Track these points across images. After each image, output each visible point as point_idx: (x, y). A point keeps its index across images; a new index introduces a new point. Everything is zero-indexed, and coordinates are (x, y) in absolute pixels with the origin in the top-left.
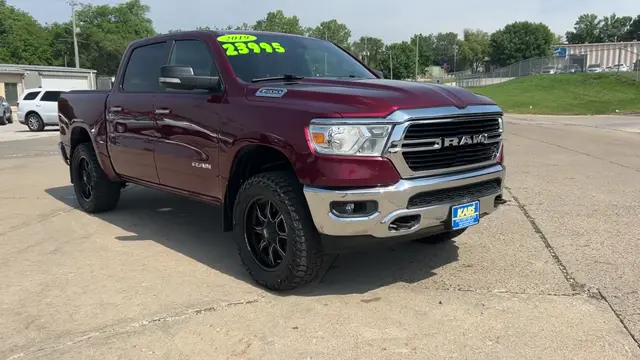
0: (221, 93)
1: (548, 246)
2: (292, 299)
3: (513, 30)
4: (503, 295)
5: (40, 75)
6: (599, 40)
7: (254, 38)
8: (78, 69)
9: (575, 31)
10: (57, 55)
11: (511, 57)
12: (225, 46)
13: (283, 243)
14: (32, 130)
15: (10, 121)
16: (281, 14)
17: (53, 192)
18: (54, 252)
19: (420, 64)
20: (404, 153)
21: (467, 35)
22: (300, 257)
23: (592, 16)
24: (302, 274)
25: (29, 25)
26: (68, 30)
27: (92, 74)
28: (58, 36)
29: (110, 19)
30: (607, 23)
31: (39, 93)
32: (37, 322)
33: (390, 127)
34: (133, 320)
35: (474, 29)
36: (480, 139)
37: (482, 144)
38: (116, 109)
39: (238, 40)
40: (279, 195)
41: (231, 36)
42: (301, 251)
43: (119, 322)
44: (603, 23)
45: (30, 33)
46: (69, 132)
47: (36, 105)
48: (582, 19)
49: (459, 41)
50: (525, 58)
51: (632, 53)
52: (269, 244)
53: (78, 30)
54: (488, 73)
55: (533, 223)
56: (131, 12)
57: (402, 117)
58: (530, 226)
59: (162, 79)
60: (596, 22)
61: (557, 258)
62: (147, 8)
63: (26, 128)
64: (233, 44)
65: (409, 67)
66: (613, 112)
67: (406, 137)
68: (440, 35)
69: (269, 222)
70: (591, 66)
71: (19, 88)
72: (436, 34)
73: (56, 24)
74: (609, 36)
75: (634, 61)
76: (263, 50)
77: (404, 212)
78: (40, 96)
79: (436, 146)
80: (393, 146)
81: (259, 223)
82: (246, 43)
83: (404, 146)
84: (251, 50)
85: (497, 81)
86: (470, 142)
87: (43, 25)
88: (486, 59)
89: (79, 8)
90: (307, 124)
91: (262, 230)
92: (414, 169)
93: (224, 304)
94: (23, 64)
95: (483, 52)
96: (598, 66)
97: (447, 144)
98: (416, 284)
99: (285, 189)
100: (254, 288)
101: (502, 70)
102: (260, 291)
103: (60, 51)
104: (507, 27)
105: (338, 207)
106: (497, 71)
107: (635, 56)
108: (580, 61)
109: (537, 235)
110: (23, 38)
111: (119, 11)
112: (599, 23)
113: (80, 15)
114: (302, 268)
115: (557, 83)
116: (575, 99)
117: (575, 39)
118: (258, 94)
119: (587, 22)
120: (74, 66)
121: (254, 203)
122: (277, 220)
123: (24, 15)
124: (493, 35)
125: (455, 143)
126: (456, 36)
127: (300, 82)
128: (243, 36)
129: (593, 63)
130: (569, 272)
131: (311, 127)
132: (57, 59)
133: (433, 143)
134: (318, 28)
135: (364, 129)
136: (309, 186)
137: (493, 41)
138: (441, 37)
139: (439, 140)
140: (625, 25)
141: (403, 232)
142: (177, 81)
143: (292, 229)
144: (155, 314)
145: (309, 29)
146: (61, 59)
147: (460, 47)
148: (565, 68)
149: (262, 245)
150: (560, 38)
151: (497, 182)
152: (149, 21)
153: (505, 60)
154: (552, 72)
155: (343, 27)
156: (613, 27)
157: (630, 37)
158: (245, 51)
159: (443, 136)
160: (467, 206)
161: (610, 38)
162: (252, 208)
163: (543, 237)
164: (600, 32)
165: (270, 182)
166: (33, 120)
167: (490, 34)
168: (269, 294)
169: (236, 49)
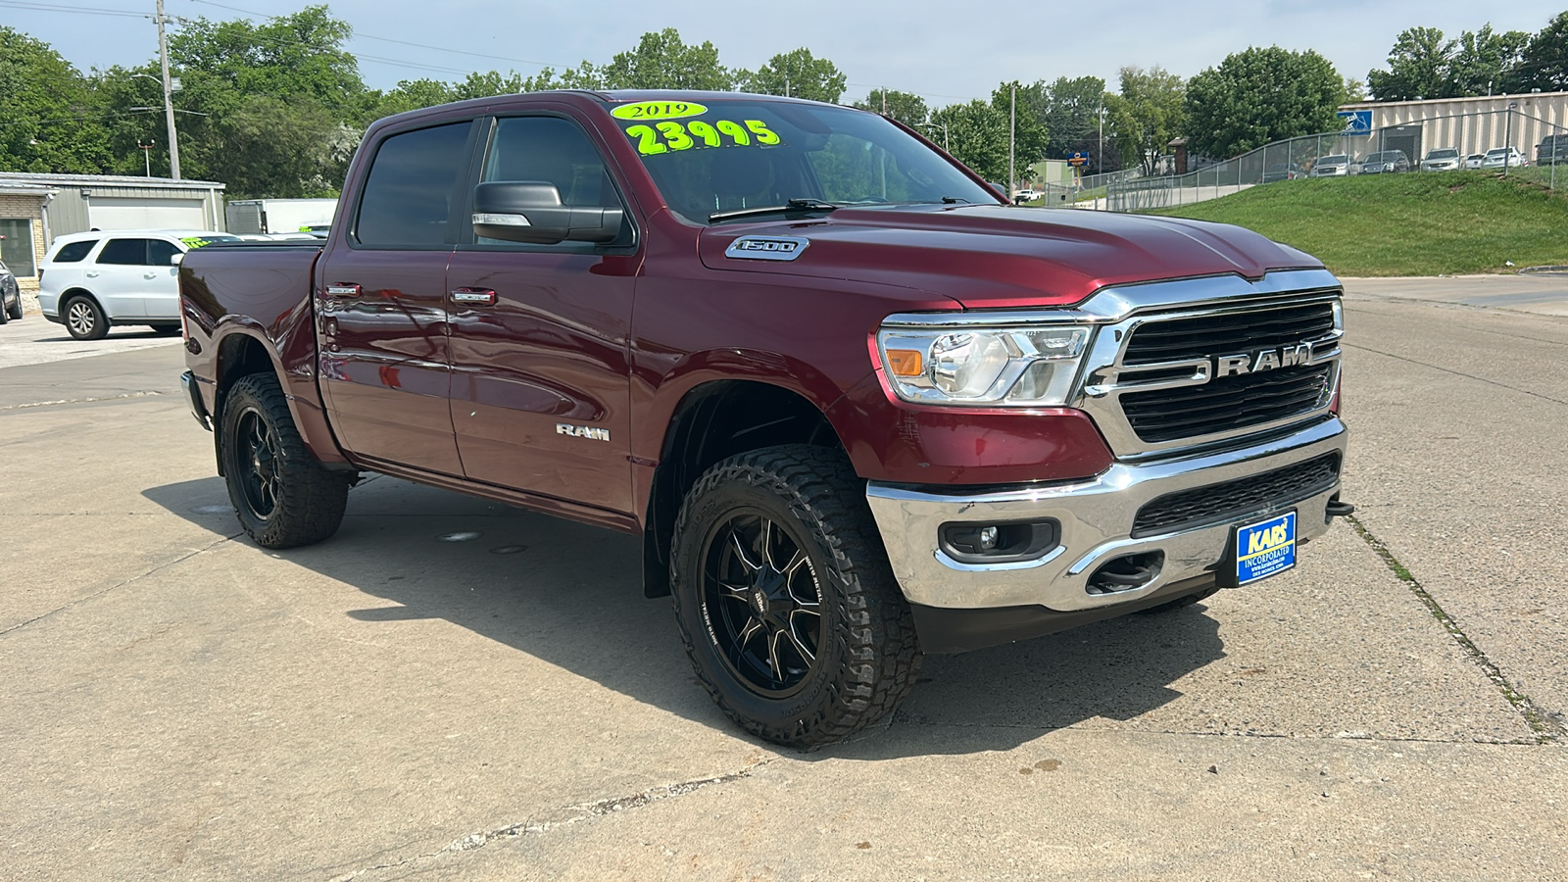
0: (632, 252)
1: (1439, 614)
2: (835, 768)
3: (1242, 68)
4: (1364, 744)
5: (84, 196)
6: (1450, 90)
7: (701, 109)
8: (176, 180)
9: (1389, 70)
10: (124, 147)
11: (1238, 134)
12: (632, 131)
13: (806, 625)
14: (76, 337)
15: (15, 313)
16: (675, 38)
17: (164, 496)
18: (202, 655)
19: (1018, 154)
20: (1123, 398)
21: (1129, 83)
22: (858, 664)
23: (1430, 33)
24: (858, 704)
25: (50, 72)
26: (147, 85)
27: (213, 193)
28: (122, 101)
29: (253, 57)
30: (1469, 49)
31: (94, 243)
32: (201, 846)
33: (1088, 331)
34: (444, 833)
35: (1145, 67)
36: (1299, 355)
37: (1297, 368)
38: (342, 290)
39: (661, 115)
40: (800, 507)
41: (644, 105)
42: (860, 648)
43: (410, 839)
44: (1460, 48)
45: (54, 95)
46: (210, 348)
47: (86, 273)
48: (1405, 41)
49: (1108, 96)
50: (1275, 136)
51: (1530, 118)
52: (770, 628)
53: (176, 85)
54: (1183, 173)
55: (1385, 554)
56: (305, 39)
57: (1117, 307)
58: (1380, 564)
59: (481, 219)
60: (1441, 45)
61: (1470, 645)
62: (341, 29)
63: (62, 330)
64: (652, 124)
65: (992, 162)
66: (1499, 265)
67: (1129, 357)
68: (1062, 82)
69: (769, 572)
70: (1433, 155)
71: (36, 230)
72: (1051, 81)
73: (118, 71)
74: (1475, 81)
75: (1536, 141)
76: (726, 140)
77: (1127, 545)
78: (96, 251)
79: (1199, 378)
80: (1095, 379)
81: (740, 577)
82: (684, 122)
83: (1123, 378)
84: (699, 141)
85: (1208, 193)
86: (1274, 364)
87: (87, 74)
88: (1178, 140)
89: (175, 30)
90: (876, 328)
91: (751, 594)
92: (1145, 435)
93: (666, 784)
94: (39, 170)
95: (1169, 125)
96: (1453, 154)
97: (1224, 371)
98: (1137, 720)
99: (815, 491)
100: (734, 742)
101: (1221, 167)
102: (749, 747)
103: (130, 137)
104: (1228, 62)
105: (958, 537)
106: (1207, 169)
107: (1537, 125)
108: (1405, 141)
109: (1404, 585)
110: (38, 107)
111: (276, 36)
112: (1448, 48)
113: (178, 46)
114: (861, 690)
115: (1353, 197)
116: (1404, 236)
117: (1389, 88)
118: (732, 251)
119: (1419, 45)
120: (168, 173)
121: (726, 527)
122: (791, 569)
123: (38, 48)
124: (1195, 81)
125: (1242, 368)
126: (1101, 84)
127: (828, 219)
128: (673, 104)
129: (1437, 147)
130: (1512, 681)
131: (884, 335)
132: (121, 157)
133: (1192, 370)
134: (764, 70)
135: (1021, 338)
136: (880, 483)
137: (1193, 94)
138: (1063, 89)
139: (1205, 363)
140: (1511, 53)
141: (1120, 595)
142: (519, 221)
143: (836, 592)
144: (496, 815)
145: (743, 75)
146: (131, 157)
147: (1113, 110)
148: (1375, 159)
149: (749, 631)
150: (1353, 86)
151: (1333, 461)
152: (348, 59)
153: (1226, 142)
154: (1341, 170)
155: (825, 67)
156: (1485, 59)
157: (1522, 82)
158: (683, 143)
159: (1215, 352)
160: (1270, 526)
161: (1477, 85)
162: (721, 540)
163: (1421, 592)
164: (1454, 71)
165: (773, 475)
166: (80, 311)
167: (1185, 78)
168: (773, 756)
169: (661, 138)
